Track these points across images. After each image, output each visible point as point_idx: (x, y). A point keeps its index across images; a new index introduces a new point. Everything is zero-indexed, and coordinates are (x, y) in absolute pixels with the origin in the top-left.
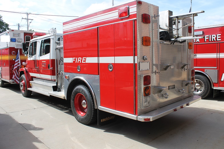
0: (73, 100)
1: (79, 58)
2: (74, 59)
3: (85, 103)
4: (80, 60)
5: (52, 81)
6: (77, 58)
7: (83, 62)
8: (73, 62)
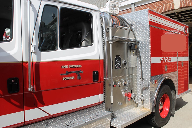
1: (166, 57)
2: (162, 59)
4: (167, 60)
6: (164, 57)
7: (169, 62)
8: (161, 62)
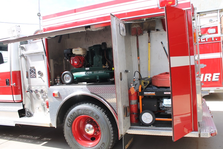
0: (69, 127)
3: (89, 128)
5: (15, 102)
